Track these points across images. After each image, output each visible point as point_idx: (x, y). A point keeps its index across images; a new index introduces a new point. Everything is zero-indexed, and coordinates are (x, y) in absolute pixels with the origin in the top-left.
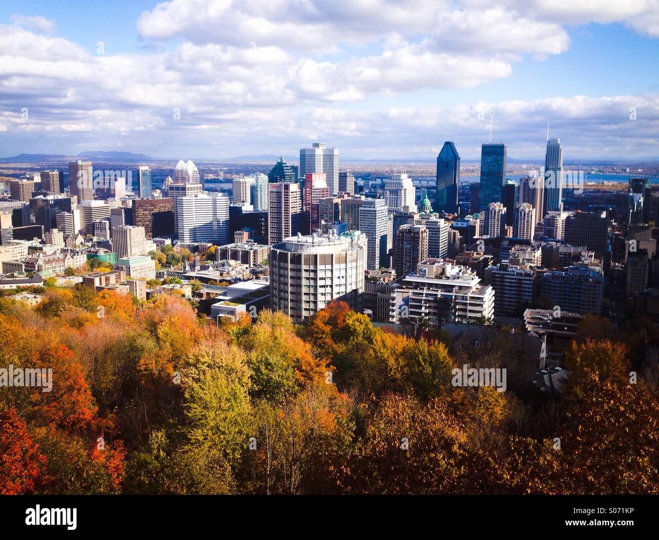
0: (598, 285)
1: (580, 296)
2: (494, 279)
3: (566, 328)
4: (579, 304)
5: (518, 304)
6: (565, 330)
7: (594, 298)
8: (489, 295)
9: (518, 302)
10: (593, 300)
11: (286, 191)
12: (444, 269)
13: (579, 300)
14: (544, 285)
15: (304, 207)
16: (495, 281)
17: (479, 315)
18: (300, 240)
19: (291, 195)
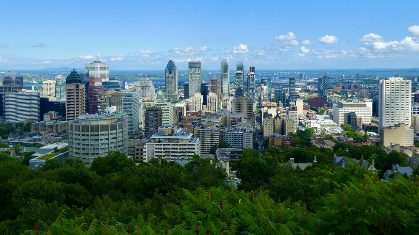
0: (250, 133)
1: (242, 140)
2: (199, 134)
3: (237, 157)
4: (242, 138)
5: (212, 146)
6: (237, 158)
7: (249, 140)
8: (197, 142)
9: (212, 145)
10: (249, 141)
11: (77, 88)
12: (173, 130)
13: (242, 142)
14: (224, 135)
15: (89, 98)
16: (199, 135)
17: (193, 154)
18: (88, 117)
19: (80, 91)
